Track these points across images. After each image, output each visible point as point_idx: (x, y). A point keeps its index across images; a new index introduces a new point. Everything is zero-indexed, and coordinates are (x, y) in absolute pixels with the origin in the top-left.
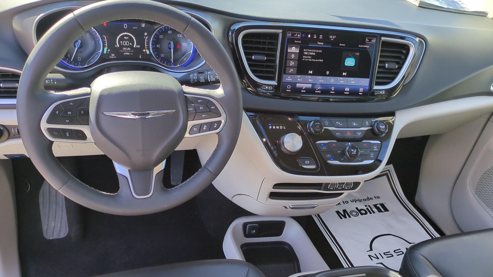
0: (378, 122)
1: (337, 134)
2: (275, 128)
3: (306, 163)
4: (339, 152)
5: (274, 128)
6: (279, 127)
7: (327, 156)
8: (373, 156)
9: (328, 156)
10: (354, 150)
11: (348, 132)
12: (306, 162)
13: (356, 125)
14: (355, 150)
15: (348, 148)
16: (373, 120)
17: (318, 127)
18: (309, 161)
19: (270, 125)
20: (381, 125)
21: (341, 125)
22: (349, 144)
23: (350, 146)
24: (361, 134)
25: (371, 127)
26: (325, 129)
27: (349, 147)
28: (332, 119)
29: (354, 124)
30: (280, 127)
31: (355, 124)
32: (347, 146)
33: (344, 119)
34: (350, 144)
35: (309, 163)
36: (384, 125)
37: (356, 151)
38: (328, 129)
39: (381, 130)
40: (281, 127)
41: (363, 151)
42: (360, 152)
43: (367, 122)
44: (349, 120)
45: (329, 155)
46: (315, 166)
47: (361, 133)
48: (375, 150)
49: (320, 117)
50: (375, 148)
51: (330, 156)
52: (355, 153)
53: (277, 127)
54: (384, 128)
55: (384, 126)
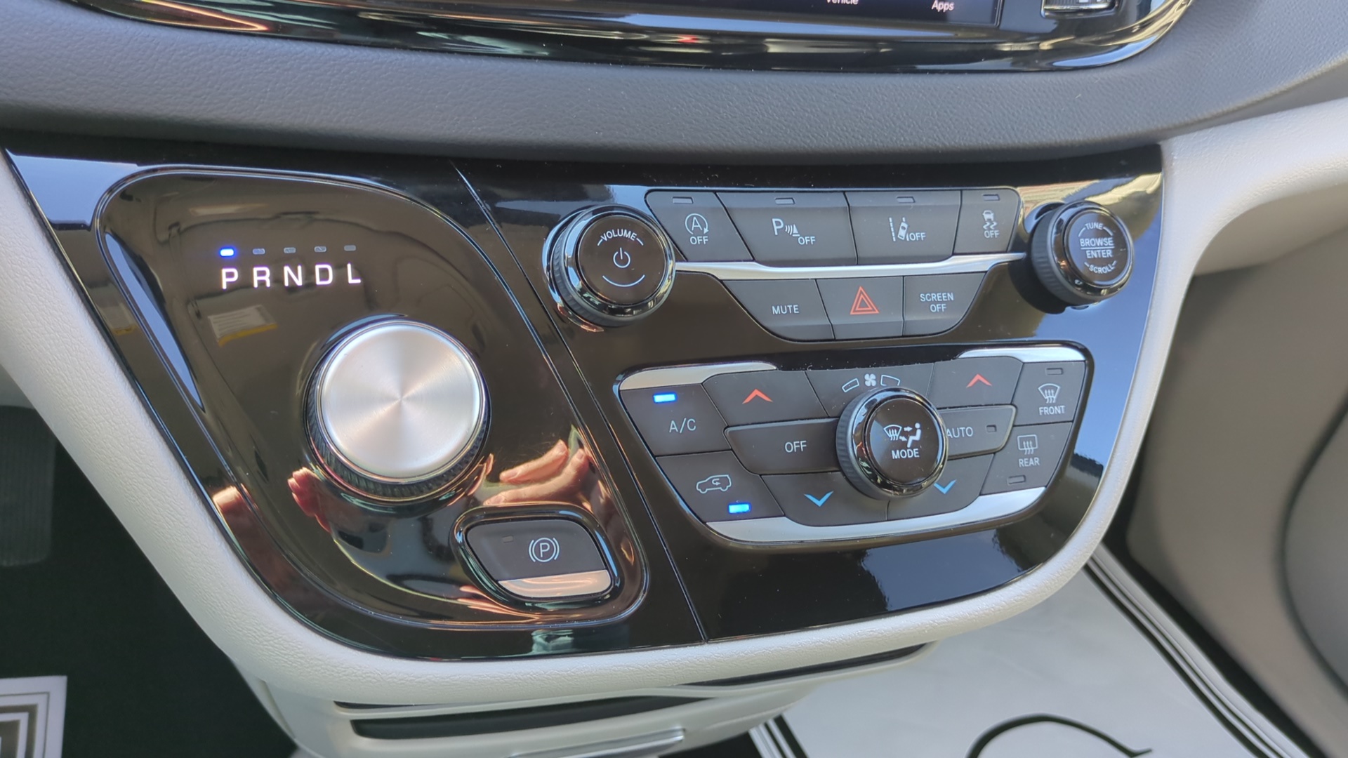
0: (1065, 216)
1: (776, 311)
2: (267, 279)
3: (533, 557)
4: (794, 447)
5: (262, 283)
6: (309, 273)
7: (703, 487)
8: (1037, 461)
9: (709, 484)
10: (908, 429)
11: (861, 295)
12: (533, 544)
13: (917, 236)
14: (914, 432)
15: (858, 414)
16: (1034, 196)
17: (622, 259)
18: (555, 542)
19: (228, 262)
20: (1084, 236)
21: (806, 240)
22: (870, 380)
23: (879, 397)
24: (948, 303)
25: (1013, 251)
26: (680, 275)
27: (868, 406)
28: (741, 200)
29: (902, 233)
30: (318, 267)
31: (908, 232)
32: (849, 401)
33: (830, 199)
34: (878, 380)
35: (555, 556)
36: (1108, 236)
37: (917, 437)
38: (706, 278)
39: (1092, 268)
40: (324, 273)
41: (967, 431)
42: (947, 436)
43: (991, 216)
44: (864, 199)
45: (715, 479)
46: (605, 573)
47: (951, 296)
48: (1046, 410)
49: (647, 188)
50: (1050, 396)
51: (724, 482)
52: (915, 453)
53: (287, 270)
54: (1109, 253)
55: (1109, 241)
